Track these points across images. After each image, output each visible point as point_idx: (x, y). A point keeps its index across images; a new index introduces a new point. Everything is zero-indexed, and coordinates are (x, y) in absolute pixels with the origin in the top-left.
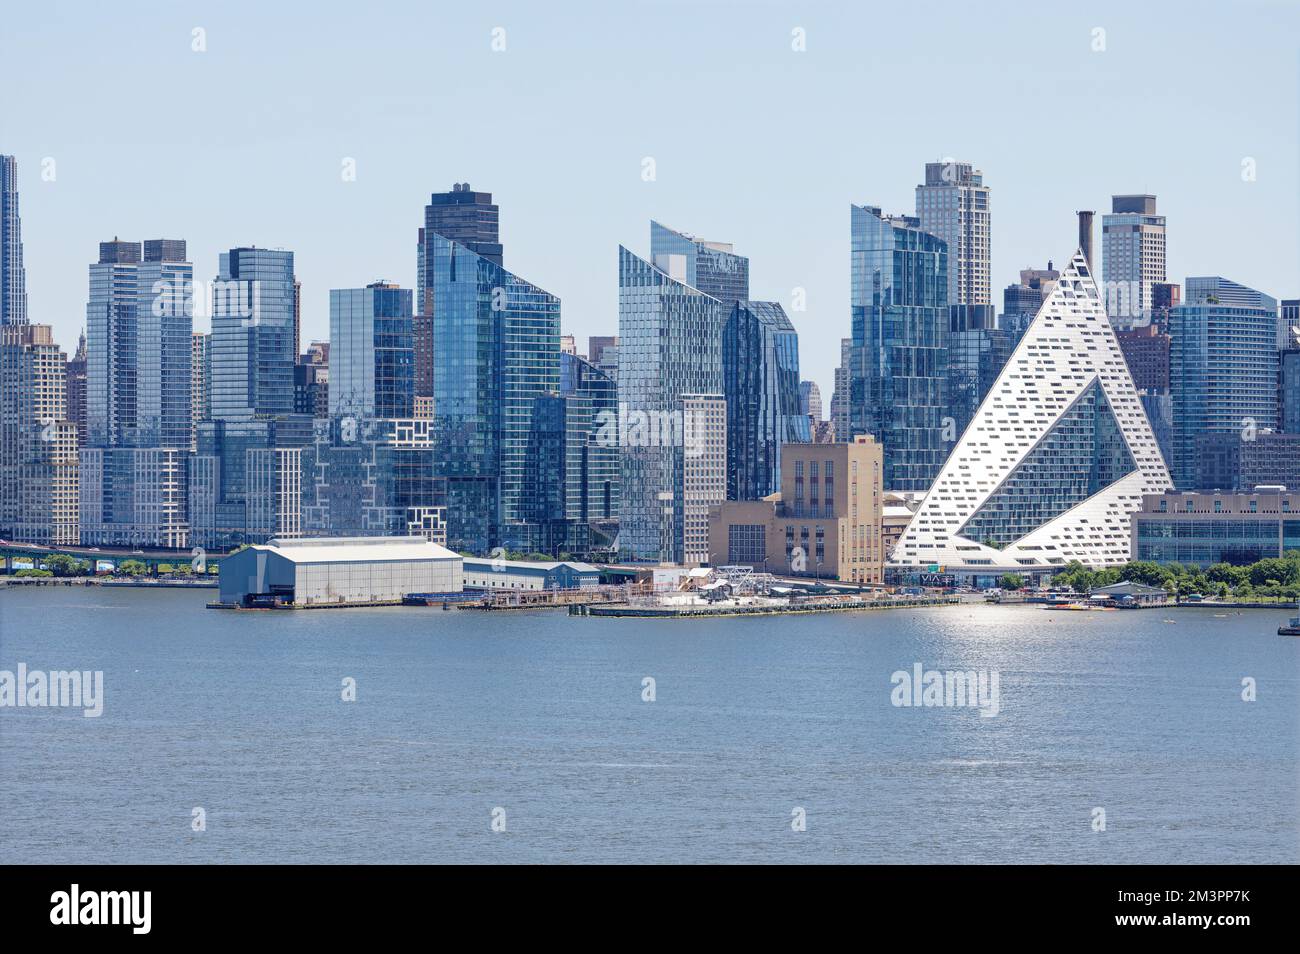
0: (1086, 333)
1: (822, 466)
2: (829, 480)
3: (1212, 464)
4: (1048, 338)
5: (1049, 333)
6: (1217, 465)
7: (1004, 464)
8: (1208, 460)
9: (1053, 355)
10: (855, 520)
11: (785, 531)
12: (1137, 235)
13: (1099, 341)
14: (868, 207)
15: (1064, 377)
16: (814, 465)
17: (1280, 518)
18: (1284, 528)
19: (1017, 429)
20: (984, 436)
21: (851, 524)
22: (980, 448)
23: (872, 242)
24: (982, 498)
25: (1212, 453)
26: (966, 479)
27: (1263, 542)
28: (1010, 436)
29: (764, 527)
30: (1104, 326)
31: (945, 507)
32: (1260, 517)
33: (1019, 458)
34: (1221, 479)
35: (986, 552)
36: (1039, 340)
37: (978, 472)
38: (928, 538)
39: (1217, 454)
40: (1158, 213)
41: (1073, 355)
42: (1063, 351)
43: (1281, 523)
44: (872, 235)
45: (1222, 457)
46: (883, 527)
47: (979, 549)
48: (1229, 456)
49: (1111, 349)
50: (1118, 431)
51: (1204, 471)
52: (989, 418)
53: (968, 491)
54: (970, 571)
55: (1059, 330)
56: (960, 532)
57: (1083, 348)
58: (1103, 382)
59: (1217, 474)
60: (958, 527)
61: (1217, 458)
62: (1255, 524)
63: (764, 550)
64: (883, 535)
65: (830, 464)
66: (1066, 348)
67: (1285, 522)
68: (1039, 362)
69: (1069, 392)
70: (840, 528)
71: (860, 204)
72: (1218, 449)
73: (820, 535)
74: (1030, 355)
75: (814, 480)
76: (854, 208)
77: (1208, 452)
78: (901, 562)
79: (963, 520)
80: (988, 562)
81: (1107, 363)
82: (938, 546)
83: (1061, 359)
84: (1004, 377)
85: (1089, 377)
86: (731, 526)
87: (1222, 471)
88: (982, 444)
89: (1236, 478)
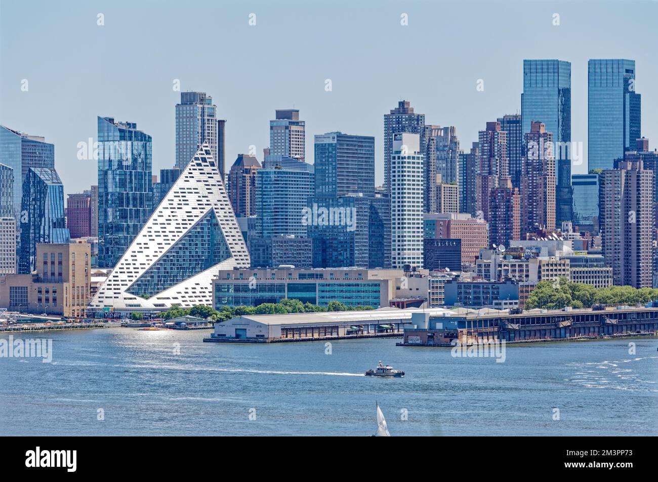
0: (207, 185)
1: (57, 255)
2: (60, 263)
3: (259, 254)
4: (186, 188)
5: (187, 185)
6: (261, 254)
7: (156, 254)
8: (257, 252)
9: (188, 196)
10: (74, 284)
11: (37, 289)
12: (287, 131)
13: (215, 189)
14: (107, 118)
15: (193, 208)
16: (53, 255)
17: (286, 282)
18: (288, 287)
19: (165, 236)
20: (146, 240)
21: (71, 286)
22: (143, 246)
23: (108, 136)
24: (142, 272)
25: (259, 248)
26: (134, 262)
27: (277, 294)
28: (160, 240)
29: (27, 287)
30: (218, 181)
31: (122, 277)
32: (276, 282)
33: (164, 251)
34: (264, 262)
35: (139, 300)
36: (180, 189)
37: (141, 258)
38: (110, 293)
39: (261, 248)
40: (300, 119)
41: (199, 197)
42: (194, 194)
43: (286, 285)
44: (108, 133)
45: (264, 250)
46: (91, 288)
47: (135, 299)
48: (267, 250)
49: (222, 193)
50: (223, 237)
51: (255, 258)
52: (150, 230)
53: (134, 268)
54: (128, 310)
55: (192, 183)
56: (128, 290)
57: (206, 193)
58: (215, 211)
59: (261, 259)
60: (126, 287)
61: (261, 251)
62: (272, 285)
63: (27, 300)
64: (91, 292)
65: (60, 254)
66: (195, 193)
67: (288, 284)
68: (180, 200)
69: (195, 216)
70: (65, 288)
71: (102, 116)
72: (262, 246)
73: (54, 292)
74: (175, 196)
75: (53, 263)
76: (99, 118)
77: (257, 248)
78: (95, 306)
79: (130, 284)
80: (139, 305)
81: (218, 201)
82: (115, 297)
83: (192, 199)
84: (160, 208)
85: (208, 208)
86: (11, 287)
87: (264, 258)
88: (145, 244)
89: (270, 261)
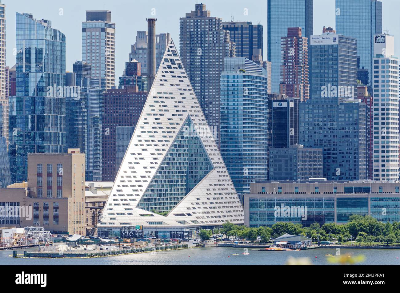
0: (180, 89)
1: (54, 167)
2: (59, 175)
3: (280, 165)
4: (163, 92)
5: (163, 89)
6: (283, 166)
7: (152, 165)
8: (277, 163)
9: (167, 102)
10: (75, 199)
11: (33, 205)
12: (103, 33)
13: (187, 93)
14: (26, 14)
15: (173, 115)
16: (50, 166)
17: (335, 196)
18: (337, 202)
19: (155, 145)
20: (138, 150)
21: (73, 201)
22: (137, 156)
23: (30, 34)
24: (145, 186)
25: (280, 159)
26: (134, 174)
27: (325, 210)
28: (152, 149)
29: (19, 203)
30: (188, 86)
31: (127, 191)
33: (159, 162)
34: (286, 174)
35: (157, 218)
36: (158, 93)
37: (140, 170)
38: (121, 209)
39: (283, 160)
41: (176, 102)
42: (170, 99)
43: (335, 199)
44: (30, 31)
45: (286, 161)
46: (85, 203)
47: (152, 215)
48: (291, 161)
49: (193, 98)
50: (201, 147)
52: (140, 138)
53: (136, 181)
54: (154, 228)
55: (167, 88)
56: (138, 206)
57: (179, 98)
58: (192, 118)
59: (283, 171)
60: (136, 203)
61: (283, 162)
64: (85, 208)
66: (172, 98)
67: (337, 199)
68: (160, 106)
69: (177, 124)
70: (69, 203)
72: (284, 157)
73: (56, 208)
74: (155, 102)
75: (49, 176)
76: (17, 14)
77: (277, 158)
78: (108, 223)
79: (138, 199)
80: (161, 223)
81: (192, 107)
82: (128, 214)
83: (170, 103)
84: (143, 115)
85: (185, 115)
87: (287, 169)
88: (139, 154)
89: (295, 174)
